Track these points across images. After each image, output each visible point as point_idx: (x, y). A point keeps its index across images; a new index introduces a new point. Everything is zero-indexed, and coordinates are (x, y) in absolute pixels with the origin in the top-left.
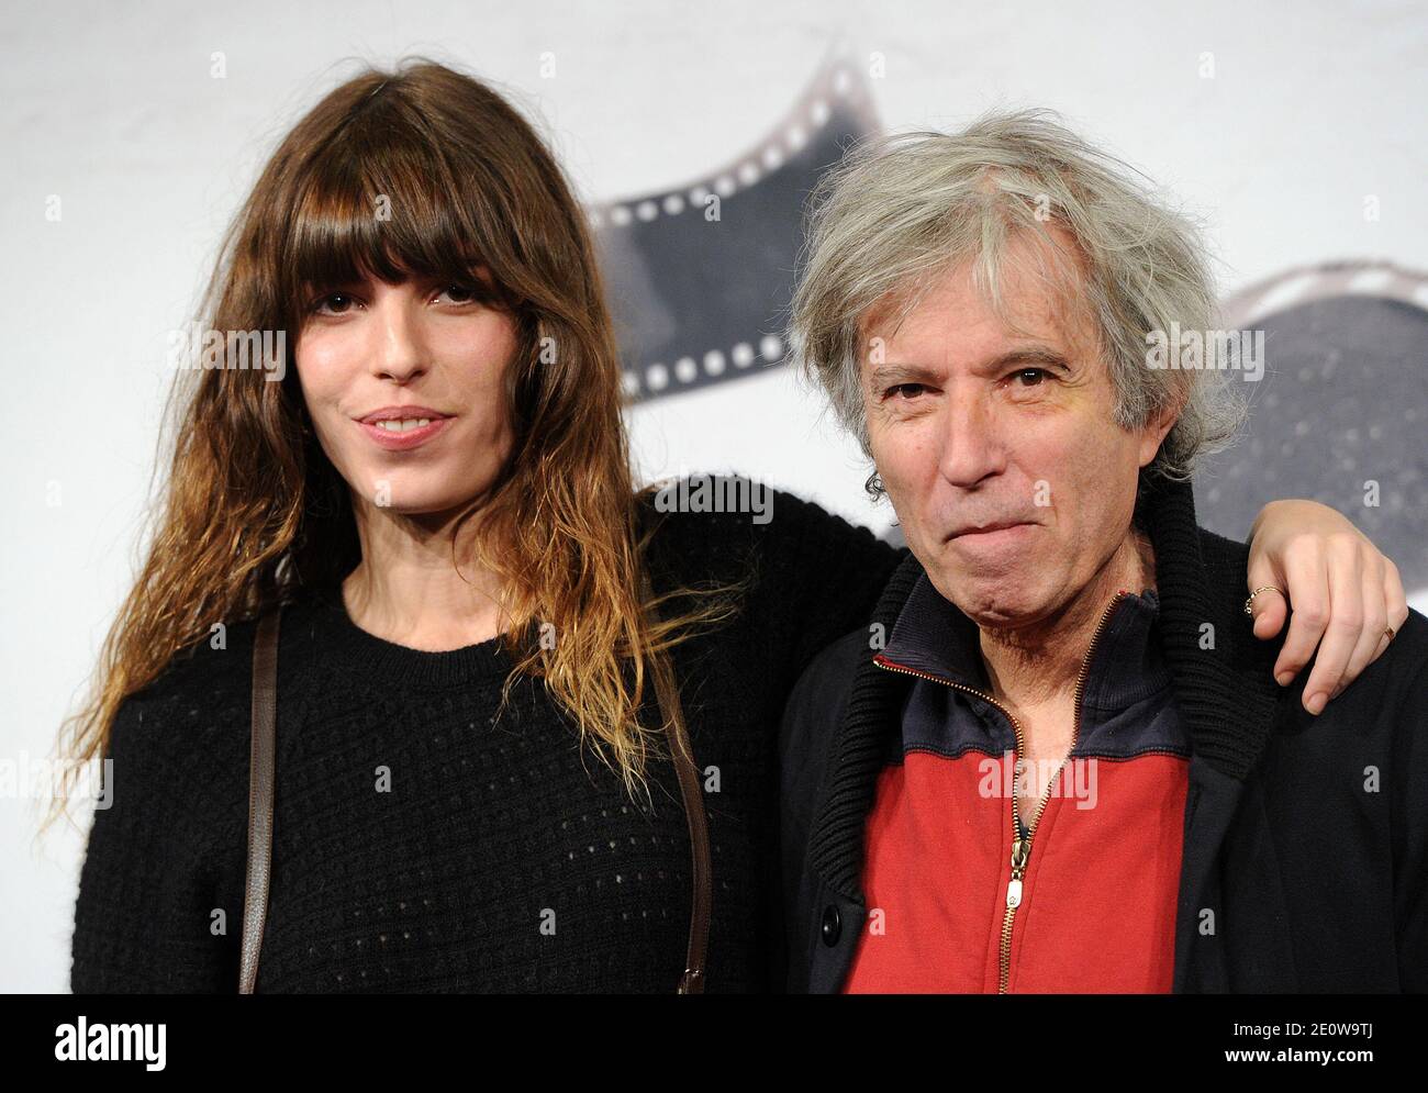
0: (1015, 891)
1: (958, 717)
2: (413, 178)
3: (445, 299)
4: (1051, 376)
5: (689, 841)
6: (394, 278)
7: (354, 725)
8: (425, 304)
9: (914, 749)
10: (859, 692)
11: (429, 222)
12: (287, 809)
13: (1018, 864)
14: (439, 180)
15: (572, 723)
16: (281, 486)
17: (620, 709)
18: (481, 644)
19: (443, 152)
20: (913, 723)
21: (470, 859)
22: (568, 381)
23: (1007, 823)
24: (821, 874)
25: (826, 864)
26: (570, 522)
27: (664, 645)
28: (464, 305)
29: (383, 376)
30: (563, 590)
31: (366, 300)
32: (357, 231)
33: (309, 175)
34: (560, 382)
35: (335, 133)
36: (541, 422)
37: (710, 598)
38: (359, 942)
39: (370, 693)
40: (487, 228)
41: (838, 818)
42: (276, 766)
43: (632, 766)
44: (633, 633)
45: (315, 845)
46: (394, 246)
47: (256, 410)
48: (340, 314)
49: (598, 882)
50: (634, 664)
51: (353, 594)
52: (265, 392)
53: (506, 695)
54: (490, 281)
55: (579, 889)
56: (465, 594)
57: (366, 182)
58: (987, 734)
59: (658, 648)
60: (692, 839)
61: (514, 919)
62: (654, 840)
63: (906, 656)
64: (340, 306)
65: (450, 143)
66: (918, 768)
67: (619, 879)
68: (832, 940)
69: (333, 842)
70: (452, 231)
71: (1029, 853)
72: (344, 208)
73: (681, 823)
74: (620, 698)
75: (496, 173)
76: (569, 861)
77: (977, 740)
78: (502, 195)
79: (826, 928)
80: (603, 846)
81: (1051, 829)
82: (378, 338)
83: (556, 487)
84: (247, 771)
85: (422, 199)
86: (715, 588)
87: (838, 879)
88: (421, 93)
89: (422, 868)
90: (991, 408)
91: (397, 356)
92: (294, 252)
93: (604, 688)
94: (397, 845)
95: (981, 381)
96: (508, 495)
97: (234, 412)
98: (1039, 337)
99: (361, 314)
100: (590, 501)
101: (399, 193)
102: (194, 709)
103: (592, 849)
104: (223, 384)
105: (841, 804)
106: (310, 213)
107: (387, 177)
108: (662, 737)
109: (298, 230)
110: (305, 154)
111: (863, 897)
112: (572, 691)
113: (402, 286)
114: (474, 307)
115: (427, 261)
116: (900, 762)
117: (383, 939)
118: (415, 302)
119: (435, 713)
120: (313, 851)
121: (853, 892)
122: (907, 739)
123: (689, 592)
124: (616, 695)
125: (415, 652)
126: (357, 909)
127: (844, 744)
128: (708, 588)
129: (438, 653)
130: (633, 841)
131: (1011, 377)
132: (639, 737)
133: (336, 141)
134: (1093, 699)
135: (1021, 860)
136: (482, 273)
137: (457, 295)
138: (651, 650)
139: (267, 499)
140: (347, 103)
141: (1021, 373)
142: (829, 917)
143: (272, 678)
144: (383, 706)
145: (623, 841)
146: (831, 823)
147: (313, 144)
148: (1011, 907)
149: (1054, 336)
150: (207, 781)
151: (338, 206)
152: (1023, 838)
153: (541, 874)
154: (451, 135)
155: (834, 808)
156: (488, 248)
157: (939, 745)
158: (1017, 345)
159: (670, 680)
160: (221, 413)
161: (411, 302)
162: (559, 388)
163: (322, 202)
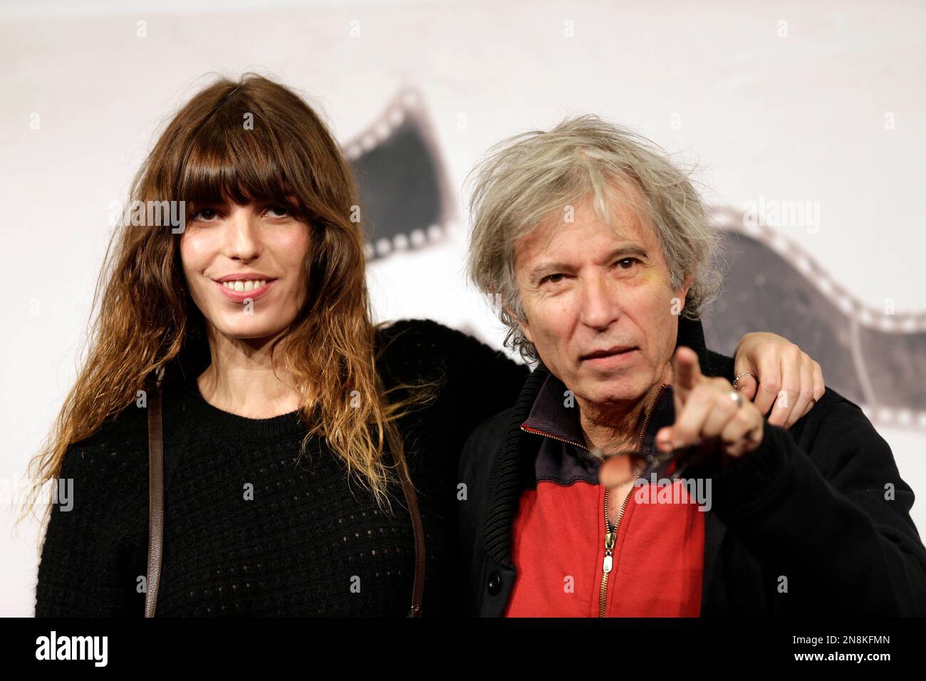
0: (608, 563)
1: (569, 461)
2: (255, 144)
3: (272, 215)
4: (638, 262)
5: (413, 531)
6: (243, 202)
7: (211, 462)
8: (259, 217)
9: (544, 479)
10: (510, 447)
11: (264, 168)
12: (172, 511)
13: (609, 546)
14: (271, 145)
15: (343, 463)
16: (173, 321)
17: (370, 455)
18: (286, 415)
19: (273, 129)
20: (542, 465)
21: (284, 540)
22: (343, 264)
23: (602, 524)
24: (489, 553)
25: (492, 547)
26: (341, 345)
27: (394, 418)
28: (283, 218)
29: (235, 258)
30: (336, 385)
31: (224, 214)
32: (223, 174)
33: (194, 140)
34: (339, 264)
35: (209, 116)
36: (327, 288)
37: (420, 389)
38: (220, 589)
39: (220, 443)
40: (298, 174)
41: (499, 520)
42: (164, 486)
43: (379, 488)
44: (377, 411)
45: (190, 532)
46: (244, 183)
47: (158, 275)
48: (209, 221)
49: (362, 554)
50: (378, 429)
51: (204, 385)
52: (164, 265)
53: (304, 447)
54: (298, 205)
55: (350, 558)
56: (275, 386)
57: (229, 146)
58: (587, 471)
59: (390, 419)
60: (414, 530)
61: (311, 576)
62: (393, 529)
63: (540, 425)
64: (209, 215)
65: (276, 124)
66: (545, 491)
67: (374, 552)
68: (494, 592)
69: (202, 530)
70: (278, 174)
71: (616, 540)
72: (215, 161)
73: (408, 520)
74: (370, 450)
75: (302, 142)
76: (343, 541)
77: (581, 474)
78: (306, 155)
79: (491, 585)
80: (364, 533)
81: (628, 526)
82: (232, 235)
83: (333, 326)
84: (148, 488)
85: (261, 156)
86: (422, 384)
87: (500, 555)
88: (257, 94)
89: (256, 545)
90: (607, 283)
91: (244, 247)
92: (184, 185)
93: (360, 443)
94: (240, 532)
95: (600, 268)
96: (303, 329)
97: (146, 277)
98: (631, 239)
99: (221, 221)
100: (354, 334)
101: (248, 152)
102: (115, 452)
103: (357, 535)
104: (138, 260)
105: (500, 512)
106: (195, 162)
107: (240, 143)
108: (394, 471)
109: (187, 172)
110: (190, 129)
111: (514, 566)
112: (342, 445)
113: (246, 207)
114: (289, 219)
115: (264, 191)
116: (534, 487)
117: (234, 587)
118: (254, 214)
119: (260, 455)
120: (189, 536)
121: (508, 564)
122: (538, 474)
123: (407, 386)
124: (368, 447)
125: (246, 419)
126: (219, 569)
127: (502, 477)
128: (418, 384)
129: (260, 420)
130: (381, 530)
131: (615, 264)
132: (382, 471)
133: (209, 121)
134: (649, 449)
135: (611, 543)
136: (293, 200)
137: (278, 211)
138: (386, 420)
139: (163, 328)
140: (214, 99)
141: (621, 262)
142: (493, 578)
143: (160, 433)
144: (228, 450)
145: (376, 530)
146: (494, 522)
147: (195, 123)
148: (606, 572)
149: (637, 238)
150: (122, 494)
151: (212, 159)
152: (611, 531)
153: (327, 549)
154: (276, 119)
155: (496, 514)
156: (298, 185)
157: (558, 479)
158: (619, 245)
159: (398, 439)
160: (137, 278)
161: (251, 215)
162: (337, 268)
163: (202, 155)
